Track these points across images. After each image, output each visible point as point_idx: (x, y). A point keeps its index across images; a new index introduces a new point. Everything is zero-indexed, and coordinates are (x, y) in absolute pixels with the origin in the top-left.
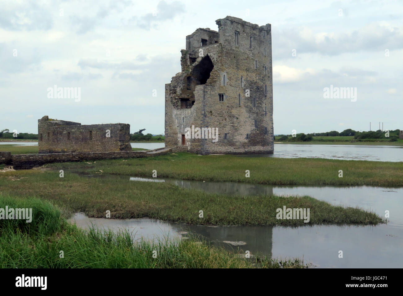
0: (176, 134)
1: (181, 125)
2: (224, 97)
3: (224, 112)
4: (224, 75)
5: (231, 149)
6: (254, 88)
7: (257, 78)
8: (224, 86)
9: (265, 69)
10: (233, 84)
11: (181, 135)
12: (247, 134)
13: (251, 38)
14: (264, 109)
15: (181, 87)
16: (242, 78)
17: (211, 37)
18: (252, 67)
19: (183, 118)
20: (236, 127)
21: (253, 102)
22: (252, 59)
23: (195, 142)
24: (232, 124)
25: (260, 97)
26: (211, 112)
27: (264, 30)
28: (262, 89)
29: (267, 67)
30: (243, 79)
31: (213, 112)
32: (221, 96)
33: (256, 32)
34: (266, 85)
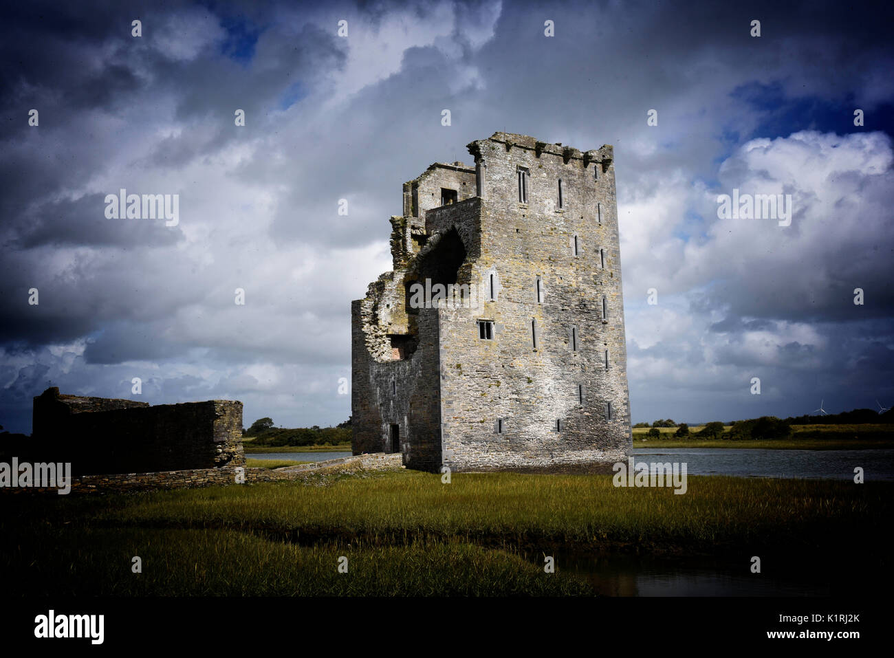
0: (379, 423)
1: (389, 401)
2: (494, 329)
3: (492, 365)
4: (492, 276)
5: (516, 459)
6: (573, 305)
7: (580, 279)
8: (493, 301)
9: (600, 255)
10: (514, 297)
11: (389, 426)
12: (558, 420)
13: (560, 181)
14: (602, 355)
15: (390, 308)
16: (538, 281)
17: (467, 184)
18: (565, 252)
19: (394, 382)
20: (528, 404)
21: (571, 339)
22: (565, 233)
23: (422, 443)
24: (515, 396)
25: (589, 326)
26: (459, 366)
27: (596, 162)
28: (593, 307)
29: (604, 251)
30: (541, 283)
31: (465, 366)
32: (485, 329)
33: (574, 167)
34: (605, 296)
